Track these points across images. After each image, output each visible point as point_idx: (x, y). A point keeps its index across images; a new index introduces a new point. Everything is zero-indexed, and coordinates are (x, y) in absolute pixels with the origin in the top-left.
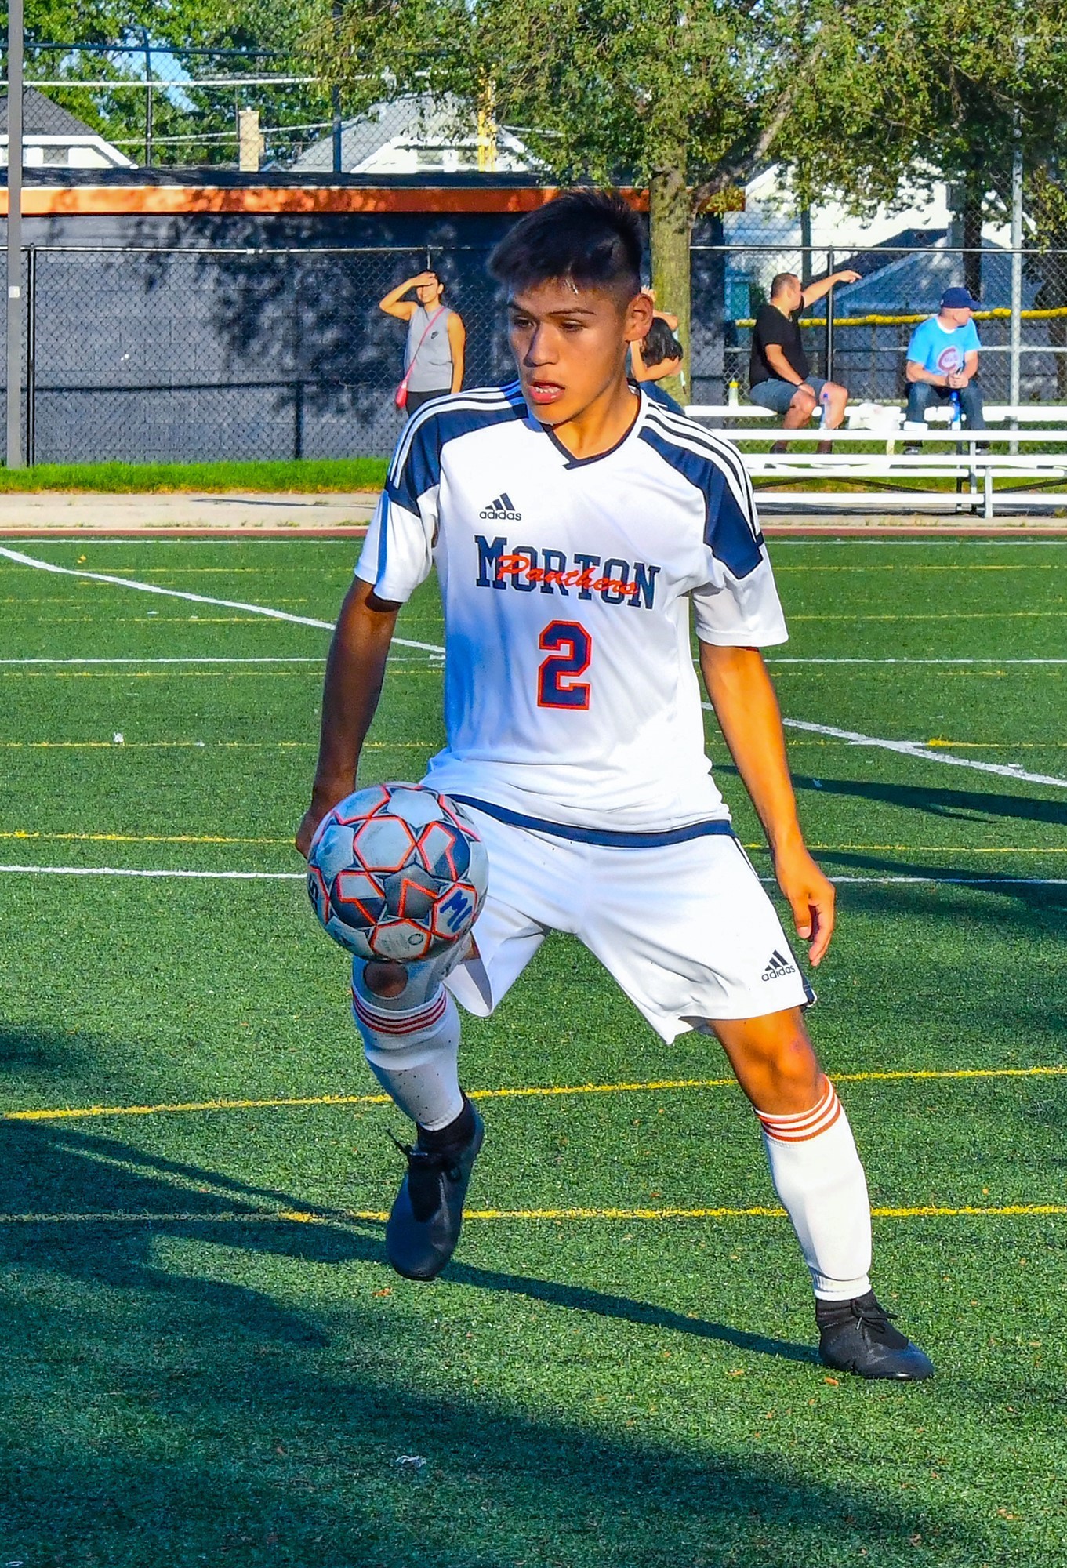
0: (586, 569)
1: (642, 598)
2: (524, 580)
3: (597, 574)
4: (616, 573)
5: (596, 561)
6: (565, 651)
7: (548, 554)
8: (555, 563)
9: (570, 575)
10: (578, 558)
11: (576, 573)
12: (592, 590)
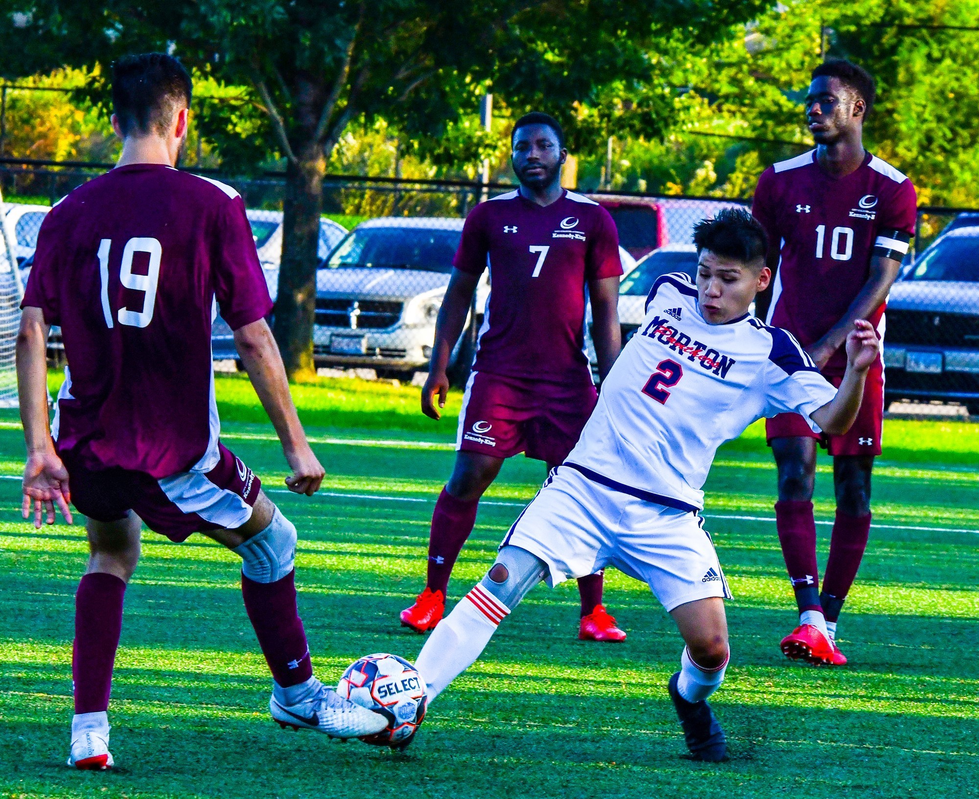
0: (698, 349)
1: (720, 372)
2: (664, 338)
3: (703, 353)
4: (712, 356)
5: (704, 347)
6: (668, 374)
7: (683, 336)
8: (684, 341)
9: (689, 348)
10: (696, 343)
11: (692, 349)
12: (696, 358)
